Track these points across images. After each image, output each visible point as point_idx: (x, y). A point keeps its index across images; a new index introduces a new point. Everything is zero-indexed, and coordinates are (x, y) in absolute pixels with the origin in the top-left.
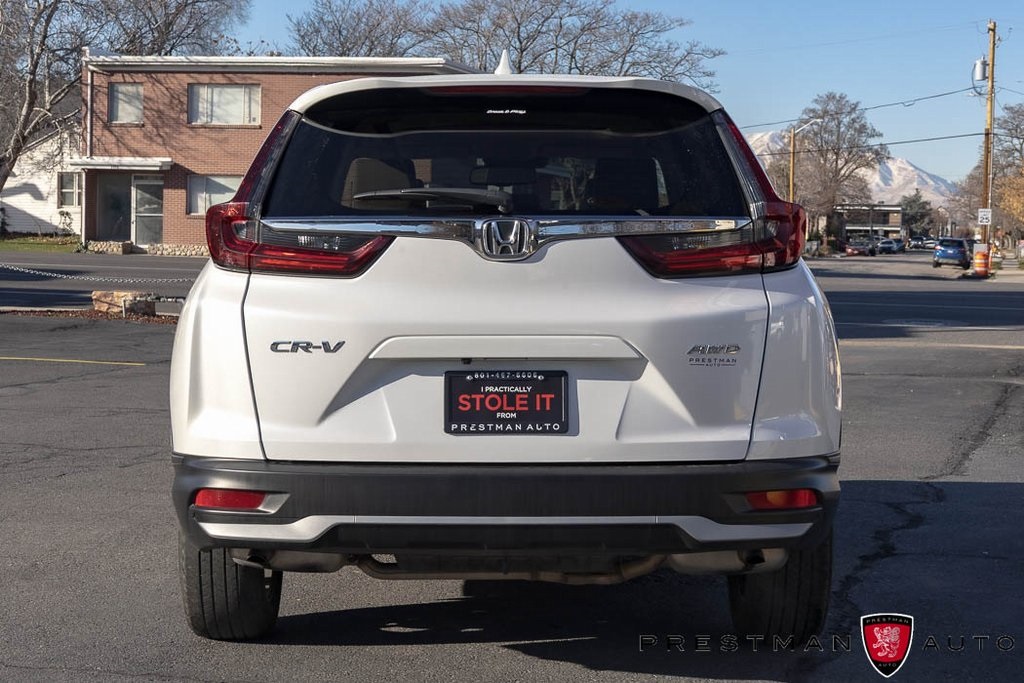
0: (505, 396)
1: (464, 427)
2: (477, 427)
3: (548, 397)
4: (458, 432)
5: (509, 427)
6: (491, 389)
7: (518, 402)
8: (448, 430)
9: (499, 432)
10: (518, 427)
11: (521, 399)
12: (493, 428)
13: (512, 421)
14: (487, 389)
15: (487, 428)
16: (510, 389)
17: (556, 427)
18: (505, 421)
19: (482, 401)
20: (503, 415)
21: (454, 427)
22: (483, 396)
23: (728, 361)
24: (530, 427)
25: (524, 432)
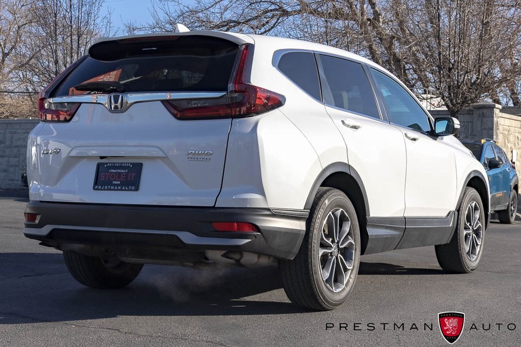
0: (117, 174)
1: (100, 187)
2: (104, 188)
3: (133, 174)
4: (98, 189)
5: (116, 188)
6: (113, 171)
7: (122, 177)
8: (94, 188)
9: (112, 190)
10: (119, 188)
11: (123, 175)
12: (110, 188)
13: (118, 185)
14: (112, 171)
15: (108, 188)
16: (119, 171)
17: (133, 188)
18: (115, 185)
19: (109, 176)
20: (115, 182)
21: (96, 187)
22: (109, 174)
23: (207, 159)
24: (124, 188)
25: (121, 190)
